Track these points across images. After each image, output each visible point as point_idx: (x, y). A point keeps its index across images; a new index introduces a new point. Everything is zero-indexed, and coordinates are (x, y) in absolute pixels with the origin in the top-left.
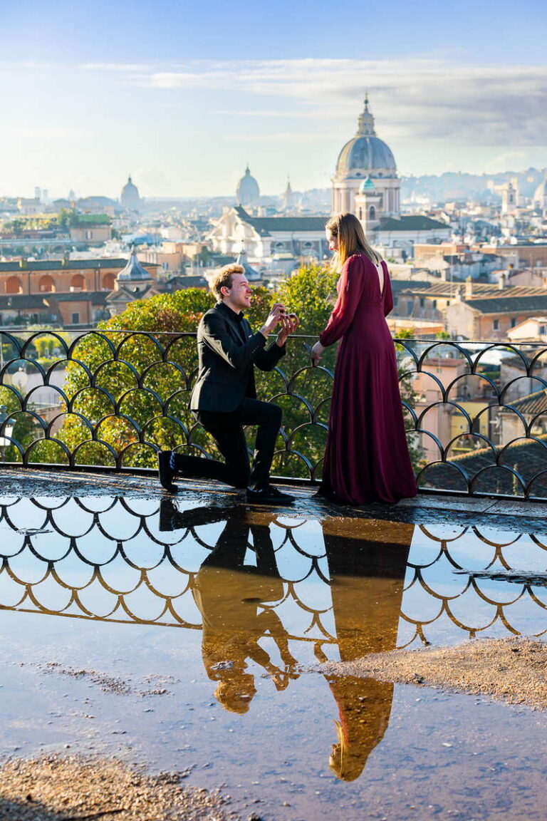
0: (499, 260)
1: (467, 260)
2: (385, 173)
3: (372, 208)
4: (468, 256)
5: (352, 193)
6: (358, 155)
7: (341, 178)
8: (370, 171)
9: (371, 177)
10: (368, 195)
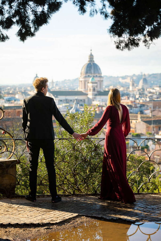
0: (146, 106)
1: (135, 106)
2: (98, 75)
3: (94, 88)
4: (135, 105)
5: (86, 82)
6: (88, 69)
7: (82, 77)
8: (93, 75)
9: (94, 77)
10: (93, 83)
